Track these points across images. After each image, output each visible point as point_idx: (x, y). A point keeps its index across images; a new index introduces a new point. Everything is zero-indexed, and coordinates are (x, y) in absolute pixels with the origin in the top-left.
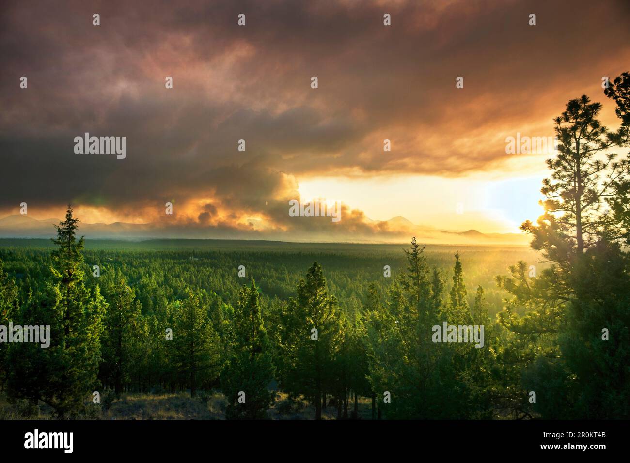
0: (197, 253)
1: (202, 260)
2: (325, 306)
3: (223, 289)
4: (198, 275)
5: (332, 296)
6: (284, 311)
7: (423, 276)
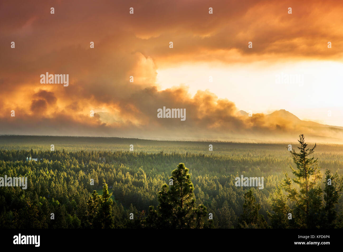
0: (35, 153)
1: (42, 161)
2: (192, 217)
3: (67, 196)
4: (37, 180)
5: (200, 205)
6: (143, 223)
7: (313, 181)
